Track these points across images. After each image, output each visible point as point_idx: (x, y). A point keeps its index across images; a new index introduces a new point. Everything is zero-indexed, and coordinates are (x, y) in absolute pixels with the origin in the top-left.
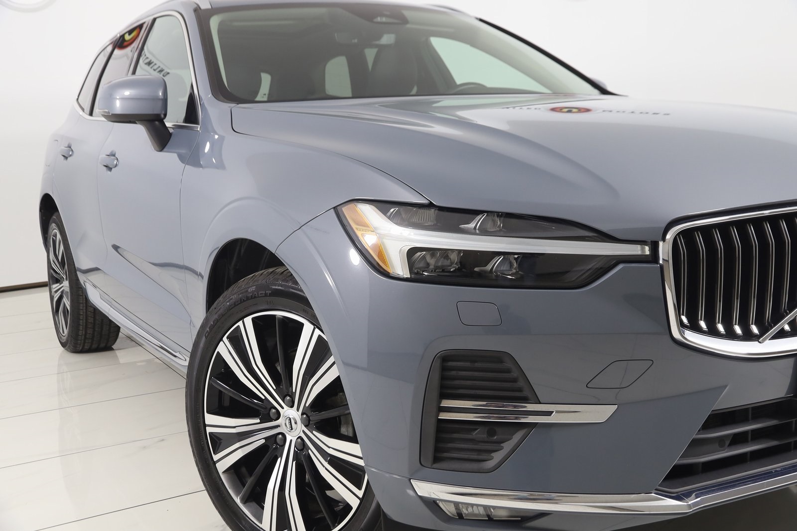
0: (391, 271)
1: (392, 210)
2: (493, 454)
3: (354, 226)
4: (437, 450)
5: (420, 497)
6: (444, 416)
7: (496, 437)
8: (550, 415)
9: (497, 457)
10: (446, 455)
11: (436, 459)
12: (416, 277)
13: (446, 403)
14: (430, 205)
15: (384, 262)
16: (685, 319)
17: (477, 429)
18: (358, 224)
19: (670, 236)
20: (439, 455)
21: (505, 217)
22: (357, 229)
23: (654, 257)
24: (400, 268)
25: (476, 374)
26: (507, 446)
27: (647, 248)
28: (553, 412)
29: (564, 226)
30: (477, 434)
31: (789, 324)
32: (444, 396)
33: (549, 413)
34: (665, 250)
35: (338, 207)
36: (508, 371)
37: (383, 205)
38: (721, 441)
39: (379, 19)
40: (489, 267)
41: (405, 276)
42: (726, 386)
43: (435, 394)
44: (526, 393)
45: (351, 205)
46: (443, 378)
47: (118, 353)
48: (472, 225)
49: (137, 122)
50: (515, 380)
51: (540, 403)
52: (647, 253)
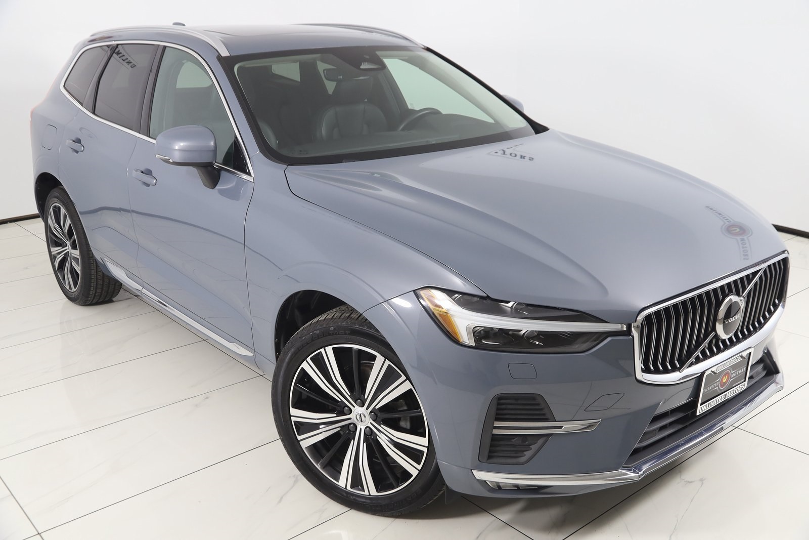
0: (461, 340)
1: (456, 296)
2: (525, 453)
3: (431, 307)
4: (490, 452)
5: (478, 480)
6: (495, 432)
7: (527, 443)
9: (528, 454)
10: (495, 454)
11: (489, 457)
12: (478, 346)
13: (497, 424)
14: (487, 298)
15: (456, 334)
16: (642, 365)
17: (515, 438)
19: (639, 319)
20: (491, 455)
22: (434, 309)
23: (628, 332)
24: (466, 338)
26: (535, 447)
27: (625, 326)
28: (563, 426)
30: (516, 441)
31: (695, 358)
32: (497, 419)
33: (561, 427)
35: (417, 291)
36: (539, 405)
37: (450, 293)
41: (472, 345)
42: (660, 402)
43: (491, 419)
44: (548, 416)
45: (427, 291)
46: (497, 409)
49: (192, 166)
50: (542, 409)
51: (556, 421)
52: (625, 329)
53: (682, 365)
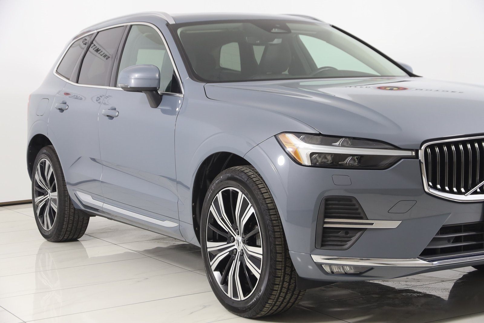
0: (303, 163)
1: (302, 137)
2: (347, 243)
3: (284, 144)
4: (323, 241)
5: (315, 263)
6: (326, 226)
7: (349, 235)
8: (372, 225)
9: (349, 244)
10: (326, 243)
11: (322, 245)
12: (314, 165)
13: (327, 220)
14: (320, 134)
15: (299, 159)
16: (430, 184)
17: (340, 232)
18: (286, 143)
19: (423, 148)
20: (324, 243)
21: (353, 139)
22: (286, 145)
23: (417, 156)
24: (306, 161)
25: (340, 206)
26: (354, 239)
27: (414, 153)
28: (374, 223)
29: (378, 143)
30: (341, 234)
31: (479, 188)
32: (326, 217)
34: (421, 153)
35: (277, 135)
36: (354, 205)
37: (298, 134)
38: (449, 240)
39: (274, 30)
40: (345, 162)
41: (309, 165)
42: (450, 214)
43: (322, 215)
44: (362, 215)
45: (283, 134)
46: (326, 209)
47: (83, 243)
48: (337, 144)
49: (142, 91)
50: (357, 209)
51: (368, 220)
52: (414, 154)
53: (467, 190)
